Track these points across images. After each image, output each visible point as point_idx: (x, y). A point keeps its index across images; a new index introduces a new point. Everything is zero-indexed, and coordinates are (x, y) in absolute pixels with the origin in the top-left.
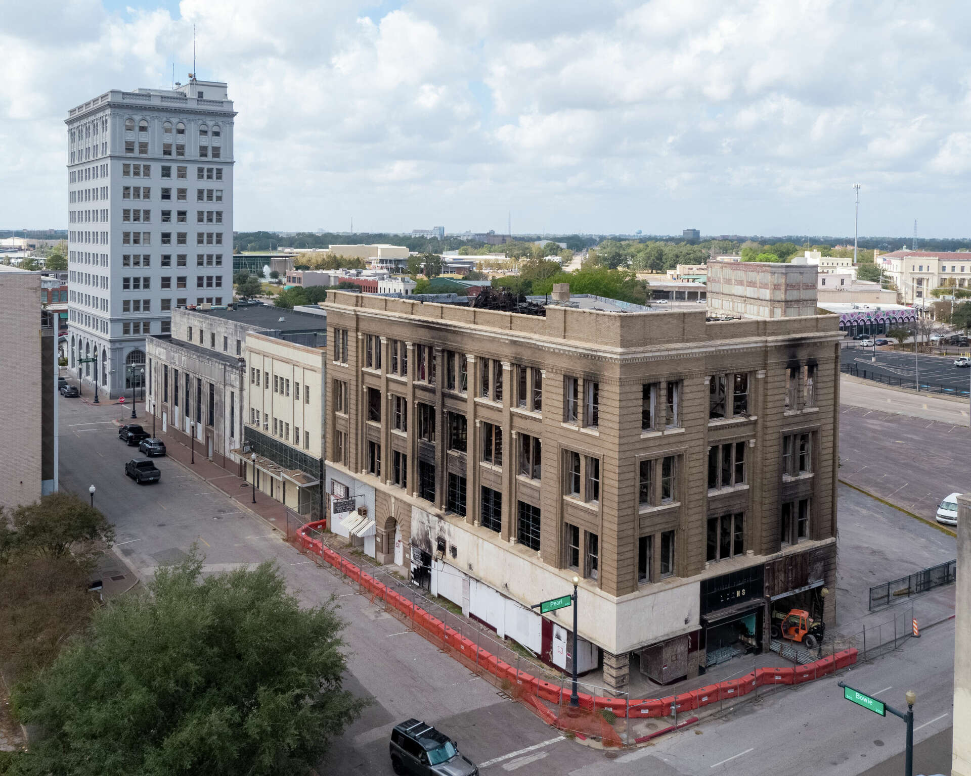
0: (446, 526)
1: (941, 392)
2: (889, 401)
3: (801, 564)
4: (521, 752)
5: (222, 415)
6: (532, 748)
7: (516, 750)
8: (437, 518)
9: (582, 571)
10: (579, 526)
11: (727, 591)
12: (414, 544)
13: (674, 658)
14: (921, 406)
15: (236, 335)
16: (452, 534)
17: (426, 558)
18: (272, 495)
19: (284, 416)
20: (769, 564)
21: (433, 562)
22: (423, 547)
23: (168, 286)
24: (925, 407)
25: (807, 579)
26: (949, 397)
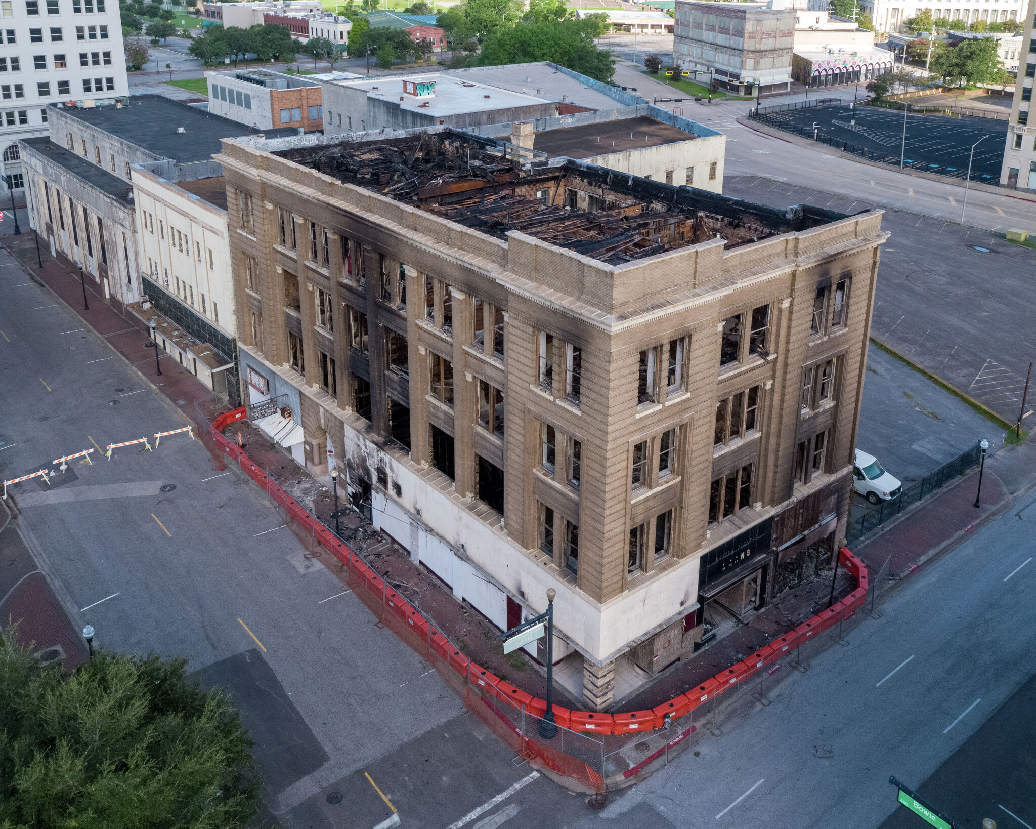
0: (387, 458)
1: (926, 169)
2: (873, 184)
3: (814, 504)
4: (487, 807)
5: (115, 255)
6: (499, 798)
7: (480, 804)
8: (375, 447)
9: (558, 561)
10: (553, 508)
11: (730, 557)
12: (349, 465)
13: (667, 644)
14: (906, 191)
15: (124, 155)
16: (395, 470)
17: (366, 488)
18: (181, 362)
19: (187, 277)
20: (778, 515)
21: (373, 492)
22: (361, 472)
23: (43, 66)
24: (911, 193)
25: (818, 517)
26: (933, 176)
